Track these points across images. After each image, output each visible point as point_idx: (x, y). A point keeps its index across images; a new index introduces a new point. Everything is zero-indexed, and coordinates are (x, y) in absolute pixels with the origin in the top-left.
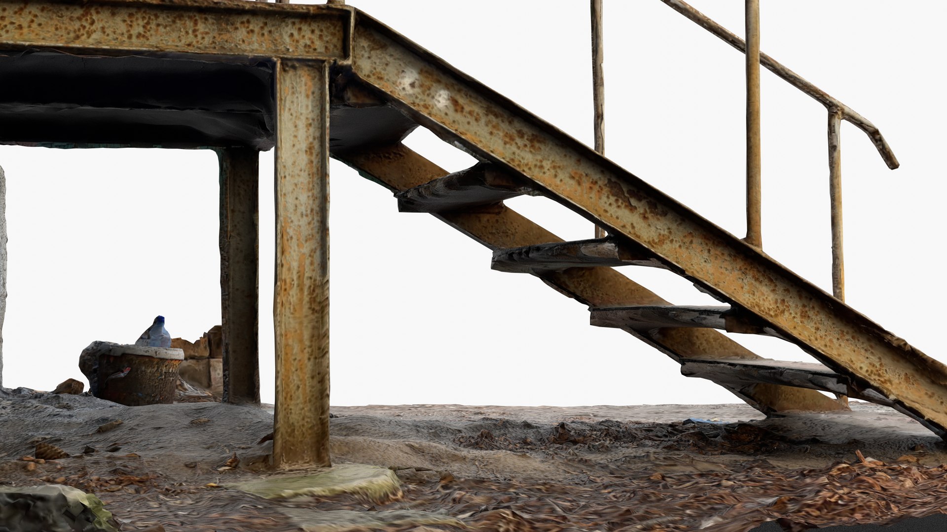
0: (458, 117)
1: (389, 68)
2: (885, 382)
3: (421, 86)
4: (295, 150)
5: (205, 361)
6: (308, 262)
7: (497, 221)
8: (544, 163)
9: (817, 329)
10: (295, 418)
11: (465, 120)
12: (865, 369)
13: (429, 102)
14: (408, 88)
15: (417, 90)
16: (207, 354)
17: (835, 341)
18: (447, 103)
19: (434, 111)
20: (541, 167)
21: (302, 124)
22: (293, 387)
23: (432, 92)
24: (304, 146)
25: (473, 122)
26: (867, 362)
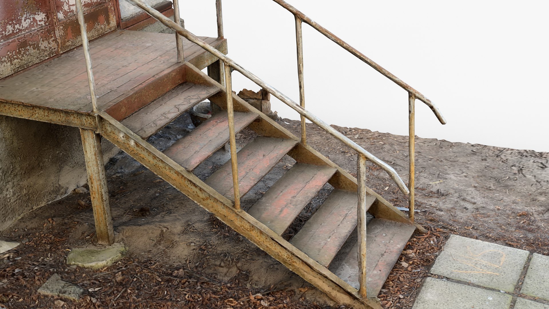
0: (138, 148)
1: (116, 131)
2: (293, 262)
3: (126, 137)
4: (91, 154)
5: (260, 101)
6: (99, 187)
7: (258, 125)
8: (166, 167)
9: (266, 238)
10: (102, 229)
11: (140, 150)
12: (286, 256)
13: (129, 143)
14: (122, 138)
15: (125, 139)
16: (261, 98)
17: (273, 244)
18: (134, 144)
19: (131, 146)
20: (165, 168)
21: (92, 147)
22: (100, 221)
23: (129, 139)
24: (93, 153)
25: (143, 151)
26: (286, 254)
